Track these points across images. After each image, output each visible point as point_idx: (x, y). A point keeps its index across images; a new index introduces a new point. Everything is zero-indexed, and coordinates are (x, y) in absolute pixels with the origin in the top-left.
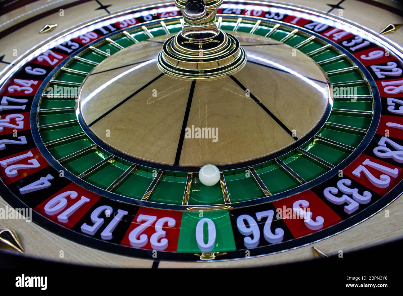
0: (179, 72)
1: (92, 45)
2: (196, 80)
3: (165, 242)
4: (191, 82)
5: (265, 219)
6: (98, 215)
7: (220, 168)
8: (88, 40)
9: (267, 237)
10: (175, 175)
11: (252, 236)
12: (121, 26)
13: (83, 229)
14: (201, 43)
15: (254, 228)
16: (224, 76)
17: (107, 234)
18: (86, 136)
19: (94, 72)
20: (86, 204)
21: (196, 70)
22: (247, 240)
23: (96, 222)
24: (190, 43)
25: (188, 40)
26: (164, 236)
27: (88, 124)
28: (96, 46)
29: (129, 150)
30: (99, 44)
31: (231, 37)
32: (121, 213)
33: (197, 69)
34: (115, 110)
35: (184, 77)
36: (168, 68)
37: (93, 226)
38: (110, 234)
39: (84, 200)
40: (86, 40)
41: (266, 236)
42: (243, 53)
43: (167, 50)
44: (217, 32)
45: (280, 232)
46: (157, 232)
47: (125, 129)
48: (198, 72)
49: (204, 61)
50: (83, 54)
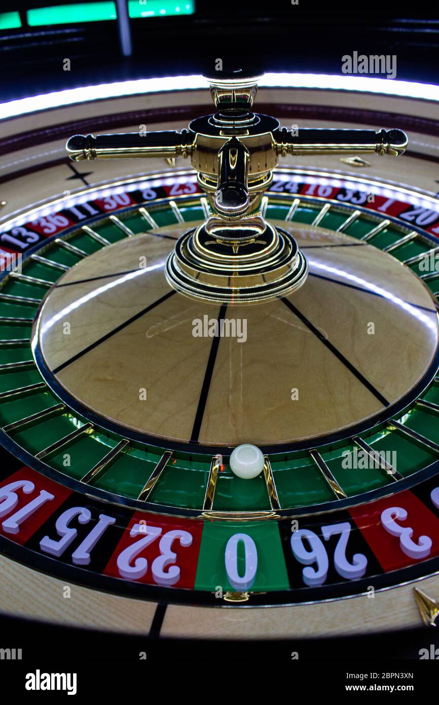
0: (199, 290)
1: (59, 237)
2: (227, 304)
3: (175, 571)
4: (219, 308)
5: (335, 538)
6: (68, 523)
7: (264, 449)
8: (54, 229)
9: (339, 568)
10: (191, 459)
11: (315, 566)
12: (107, 207)
13: (43, 546)
14: (237, 245)
15: (319, 553)
16: (272, 297)
17: (82, 554)
18: (47, 389)
19: (62, 281)
20: (47, 503)
21: (227, 288)
22: (308, 573)
23: (65, 534)
24: (218, 244)
25: (215, 239)
26: (174, 562)
27: (52, 369)
28: (66, 238)
29: (118, 415)
30: (70, 235)
31: (284, 235)
32: (105, 521)
33: (229, 285)
34: (97, 348)
35: (208, 298)
36: (183, 283)
37: (60, 542)
38: (88, 556)
39: (45, 496)
40: (50, 229)
41: (337, 566)
42: (303, 261)
43: (182, 253)
44: (262, 228)
45: (361, 561)
46: (163, 554)
47: (110, 380)
48: (230, 291)
49: (241, 273)
50: (44, 251)
